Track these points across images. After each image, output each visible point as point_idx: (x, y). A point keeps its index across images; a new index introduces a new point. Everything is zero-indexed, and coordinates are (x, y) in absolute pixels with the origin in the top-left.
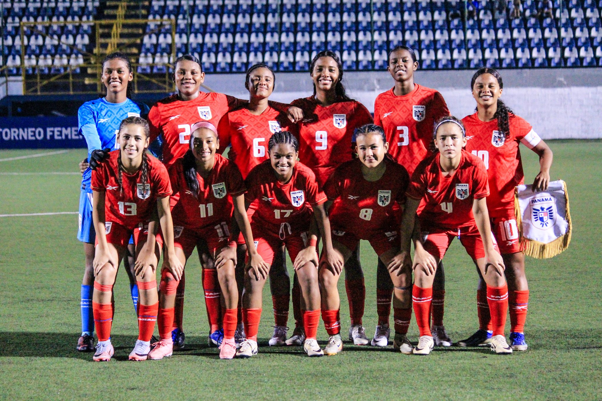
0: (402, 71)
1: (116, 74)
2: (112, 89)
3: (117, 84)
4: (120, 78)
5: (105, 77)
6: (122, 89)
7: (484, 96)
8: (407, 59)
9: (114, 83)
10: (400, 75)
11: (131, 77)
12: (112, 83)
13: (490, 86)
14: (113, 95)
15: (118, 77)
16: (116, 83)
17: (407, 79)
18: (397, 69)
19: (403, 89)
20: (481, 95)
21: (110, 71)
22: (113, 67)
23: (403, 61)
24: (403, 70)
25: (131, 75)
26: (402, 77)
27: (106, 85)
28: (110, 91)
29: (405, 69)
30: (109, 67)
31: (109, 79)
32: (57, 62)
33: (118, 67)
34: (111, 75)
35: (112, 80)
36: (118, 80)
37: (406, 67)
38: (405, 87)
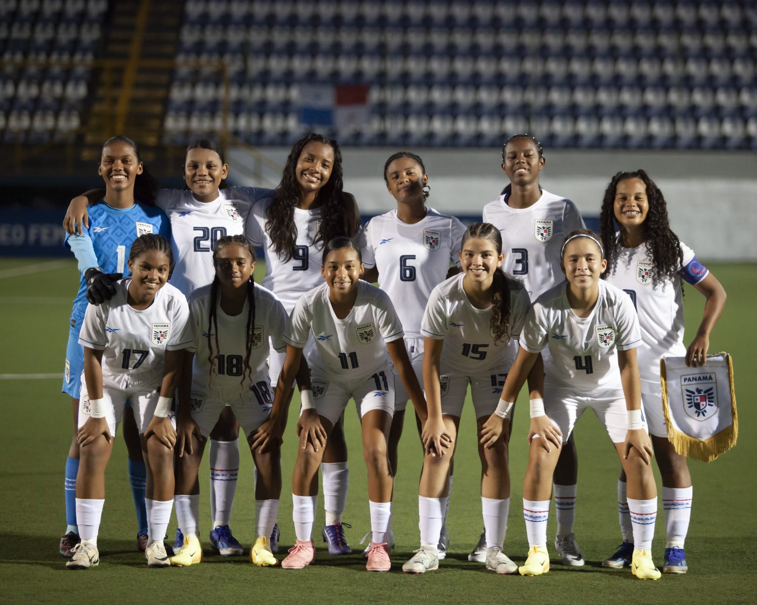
0: (523, 170)
1: (120, 165)
2: (114, 186)
3: (122, 177)
4: (126, 170)
5: (103, 168)
6: (127, 185)
7: (628, 211)
8: (531, 153)
9: (117, 177)
10: (521, 175)
11: (140, 169)
12: (114, 177)
13: (637, 198)
14: (115, 194)
15: (122, 169)
16: (120, 177)
17: (530, 182)
18: (516, 167)
19: (523, 196)
20: (625, 209)
21: (111, 160)
22: (115, 154)
23: (525, 156)
24: (525, 169)
25: (140, 166)
26: (523, 177)
27: (106, 179)
28: (112, 189)
29: (527, 167)
30: (109, 154)
31: (110, 171)
32: (38, 124)
33: (122, 154)
34: (113, 165)
35: (113, 173)
36: (123, 172)
37: (529, 164)
38: (527, 193)
